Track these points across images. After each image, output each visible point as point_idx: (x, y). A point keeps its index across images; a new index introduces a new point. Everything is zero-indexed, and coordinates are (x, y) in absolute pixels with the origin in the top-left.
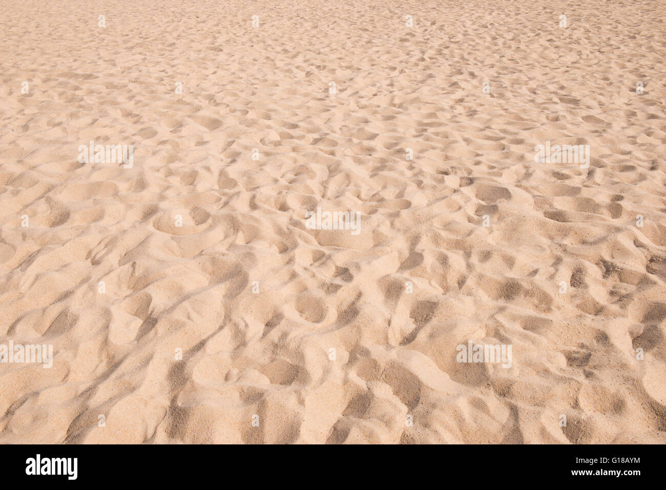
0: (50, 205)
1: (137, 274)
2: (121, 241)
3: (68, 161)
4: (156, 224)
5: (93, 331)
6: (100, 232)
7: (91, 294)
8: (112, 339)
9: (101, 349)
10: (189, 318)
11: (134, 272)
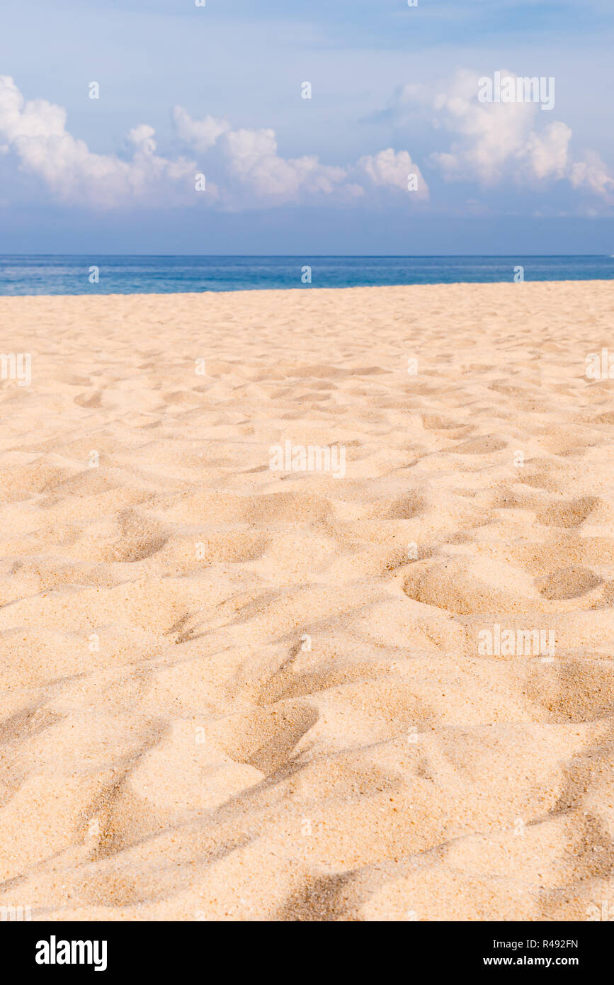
0: (124, 525)
1: (296, 668)
2: (286, 601)
3: (222, 468)
4: (413, 585)
5: (90, 761)
6: (233, 581)
7: (133, 687)
8: (137, 783)
9: (93, 810)
10: (421, 772)
11: (290, 661)
